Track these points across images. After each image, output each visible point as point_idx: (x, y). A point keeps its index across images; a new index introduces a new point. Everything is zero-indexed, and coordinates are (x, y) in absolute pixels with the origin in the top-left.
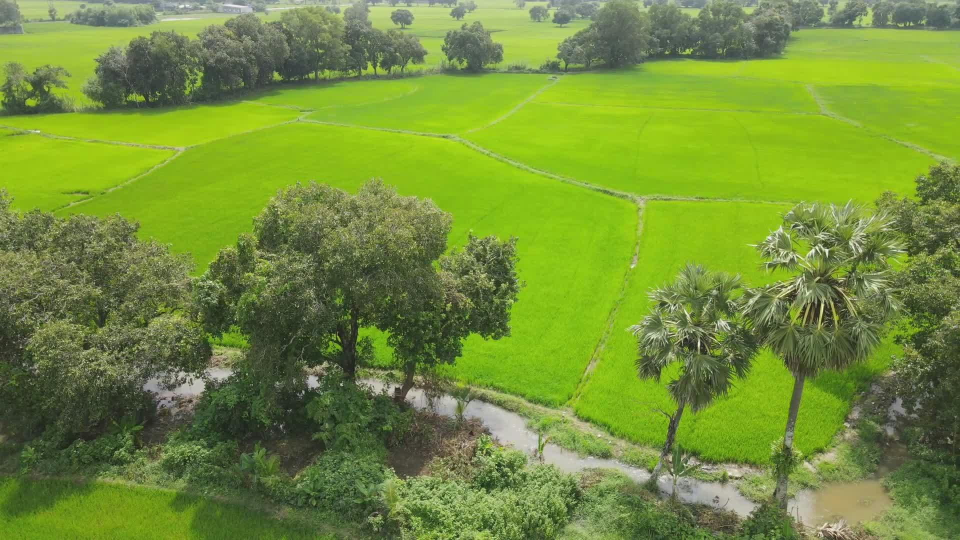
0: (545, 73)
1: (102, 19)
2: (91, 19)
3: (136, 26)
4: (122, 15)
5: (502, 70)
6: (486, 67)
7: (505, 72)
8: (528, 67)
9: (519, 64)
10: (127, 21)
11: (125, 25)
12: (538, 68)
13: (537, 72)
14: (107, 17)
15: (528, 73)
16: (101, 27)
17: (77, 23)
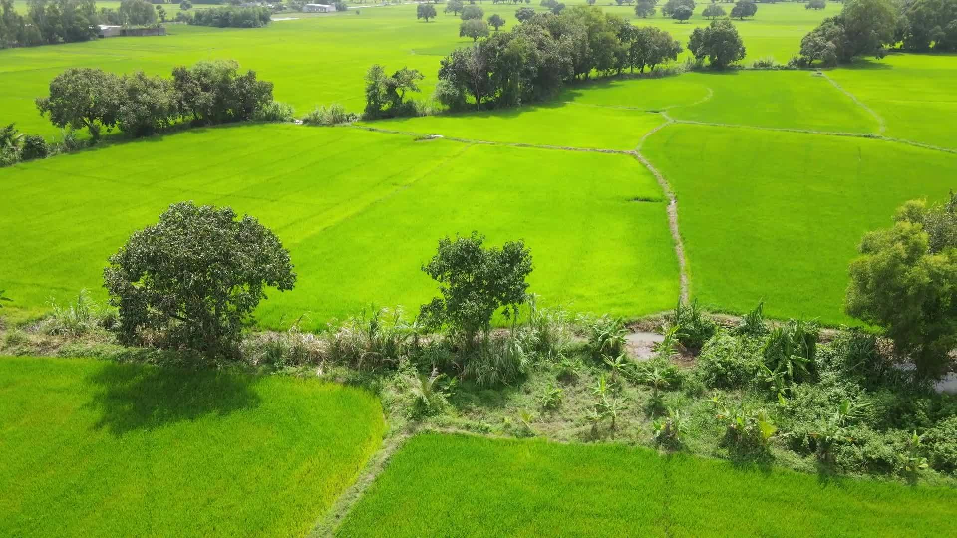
0: (794, 69)
1: (227, 20)
2: (215, 20)
3: (260, 27)
4: (246, 16)
5: (747, 67)
6: (729, 65)
7: (752, 69)
8: (775, 63)
9: (765, 61)
10: (252, 22)
11: (249, 26)
12: (785, 64)
13: (786, 69)
14: (232, 18)
15: (777, 70)
16: (226, 29)
17: (197, 25)
